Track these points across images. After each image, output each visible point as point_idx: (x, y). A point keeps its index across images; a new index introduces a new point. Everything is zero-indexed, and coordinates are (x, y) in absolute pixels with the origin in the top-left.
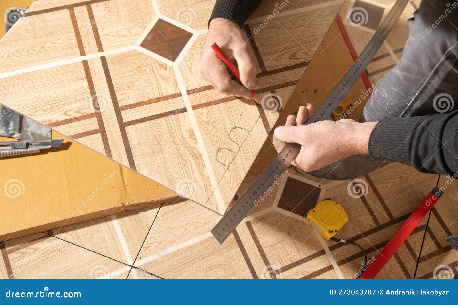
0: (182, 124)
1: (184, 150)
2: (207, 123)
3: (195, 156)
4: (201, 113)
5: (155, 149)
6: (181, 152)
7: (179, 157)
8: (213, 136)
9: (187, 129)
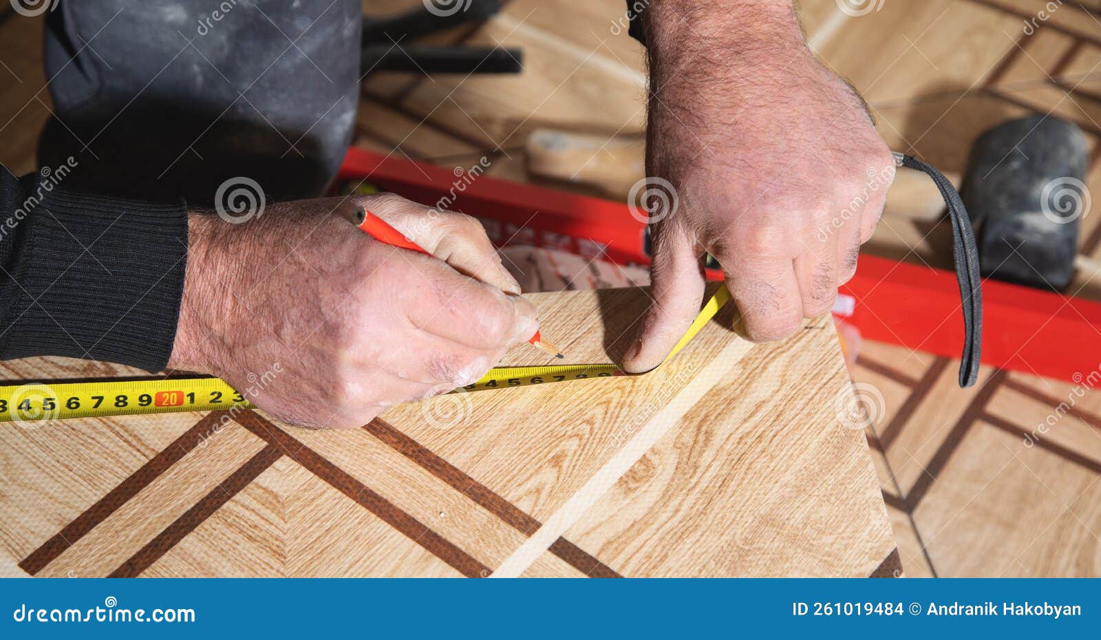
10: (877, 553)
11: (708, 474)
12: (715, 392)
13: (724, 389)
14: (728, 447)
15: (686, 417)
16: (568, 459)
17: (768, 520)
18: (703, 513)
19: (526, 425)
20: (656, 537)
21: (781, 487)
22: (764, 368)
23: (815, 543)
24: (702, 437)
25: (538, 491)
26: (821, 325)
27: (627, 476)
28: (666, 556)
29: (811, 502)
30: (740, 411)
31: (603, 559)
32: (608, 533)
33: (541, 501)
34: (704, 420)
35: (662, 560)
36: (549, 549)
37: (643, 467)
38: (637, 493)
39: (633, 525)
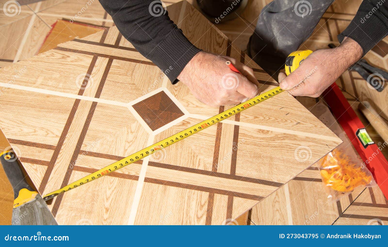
0: (250, 134)
1: (276, 143)
2: (256, 117)
3: (284, 138)
4: (244, 117)
5: (266, 162)
6: (277, 146)
7: (281, 149)
8: (269, 119)
9: (256, 133)
10: (280, 181)
11: (274, 143)
12: (295, 136)
13: (297, 137)
14: (283, 144)
15: (285, 134)
16: (258, 119)
17: (271, 158)
18: (264, 146)
19: (260, 109)
20: (252, 141)
21: (281, 157)
22: (309, 142)
23: (273, 168)
24: (282, 138)
25: (247, 118)
26: (330, 147)
27: (262, 130)
28: (249, 144)
29: (282, 164)
30: (294, 142)
31: (239, 135)
32: (246, 133)
33: (245, 119)
34: (286, 137)
35: (247, 144)
36: (235, 125)
37: (266, 132)
38: (259, 133)
39: (251, 136)
